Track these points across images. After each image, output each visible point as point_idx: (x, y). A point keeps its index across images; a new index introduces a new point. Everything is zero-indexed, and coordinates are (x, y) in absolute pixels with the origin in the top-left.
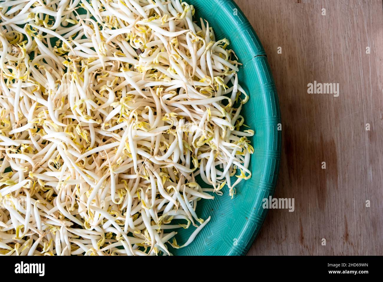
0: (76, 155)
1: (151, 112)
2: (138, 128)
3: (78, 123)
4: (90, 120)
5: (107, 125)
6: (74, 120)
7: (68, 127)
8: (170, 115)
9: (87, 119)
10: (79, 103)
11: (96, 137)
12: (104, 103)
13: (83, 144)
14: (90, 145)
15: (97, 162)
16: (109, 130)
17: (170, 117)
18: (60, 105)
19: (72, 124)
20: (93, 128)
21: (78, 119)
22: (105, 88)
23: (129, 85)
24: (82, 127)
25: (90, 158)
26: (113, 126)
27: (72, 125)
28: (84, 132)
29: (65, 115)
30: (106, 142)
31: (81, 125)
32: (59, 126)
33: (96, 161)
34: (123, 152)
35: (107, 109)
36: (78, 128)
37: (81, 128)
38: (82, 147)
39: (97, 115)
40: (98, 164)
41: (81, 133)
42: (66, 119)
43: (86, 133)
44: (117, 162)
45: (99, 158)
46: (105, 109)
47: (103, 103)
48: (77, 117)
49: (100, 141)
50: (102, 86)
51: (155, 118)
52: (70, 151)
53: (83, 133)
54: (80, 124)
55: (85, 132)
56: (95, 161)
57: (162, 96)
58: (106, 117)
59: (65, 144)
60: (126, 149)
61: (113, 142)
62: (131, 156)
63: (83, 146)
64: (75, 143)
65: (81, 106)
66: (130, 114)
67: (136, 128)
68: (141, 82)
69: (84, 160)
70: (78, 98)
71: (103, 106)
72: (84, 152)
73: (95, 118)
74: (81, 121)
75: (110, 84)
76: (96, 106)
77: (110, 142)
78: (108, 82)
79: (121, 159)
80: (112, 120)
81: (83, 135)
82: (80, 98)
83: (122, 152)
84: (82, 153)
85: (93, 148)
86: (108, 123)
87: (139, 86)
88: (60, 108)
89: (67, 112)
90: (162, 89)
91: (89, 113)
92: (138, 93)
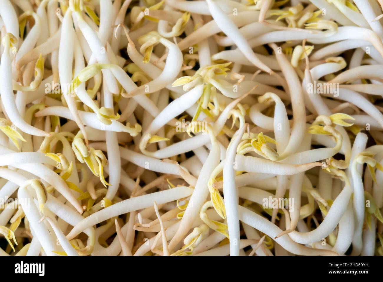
0: (67, 217)
1: (280, 110)
2: (248, 150)
3: (78, 129)
4: (112, 120)
5: (155, 140)
6: (64, 121)
7: (51, 139)
8: (332, 121)
9: (107, 118)
10: (83, 75)
11: (122, 173)
12: (150, 79)
13: (85, 190)
14: (106, 192)
15: (124, 239)
16: (158, 154)
17: (333, 125)
18: (33, 79)
19: (60, 131)
20: (117, 145)
21: (80, 120)
22: (158, 39)
23: (221, 34)
24: (91, 142)
25: (102, 229)
26: (169, 144)
27: (60, 135)
28: (94, 155)
29: (41, 107)
30: (146, 188)
31: (87, 135)
32: (24, 135)
33: (122, 235)
34: (202, 216)
35: (156, 97)
36: (77, 142)
37: (87, 142)
38: (86, 197)
39: (129, 110)
40: (128, 245)
41: (86, 158)
42: (44, 118)
43: (100, 159)
44: (186, 241)
45: (129, 228)
46: (150, 96)
47: (146, 80)
48: (78, 115)
49: (132, 185)
50: (146, 33)
51: (291, 127)
52: (55, 207)
53: (92, 158)
54: (82, 132)
55: (98, 153)
56: (119, 236)
57: (310, 69)
58: (153, 118)
59: (41, 185)
60: (210, 208)
61: (172, 188)
62: (221, 228)
63: (88, 194)
64: (68, 185)
65: (88, 85)
66: (220, 113)
67: (241, 150)
68: (251, 28)
69: (89, 233)
70: (80, 62)
71: (147, 88)
72: (90, 210)
73: (124, 117)
74: (85, 126)
75: (170, 30)
76: (128, 84)
77: (157, 190)
78: (162, 24)
79: (199, 235)
80: (167, 128)
81: (91, 164)
82: (86, 64)
83: (198, 215)
84: (85, 214)
85: (113, 202)
86: (157, 134)
87: (249, 38)
88: (32, 86)
89: (45, 99)
90: (309, 49)
91: (108, 103)
92: (245, 57)
